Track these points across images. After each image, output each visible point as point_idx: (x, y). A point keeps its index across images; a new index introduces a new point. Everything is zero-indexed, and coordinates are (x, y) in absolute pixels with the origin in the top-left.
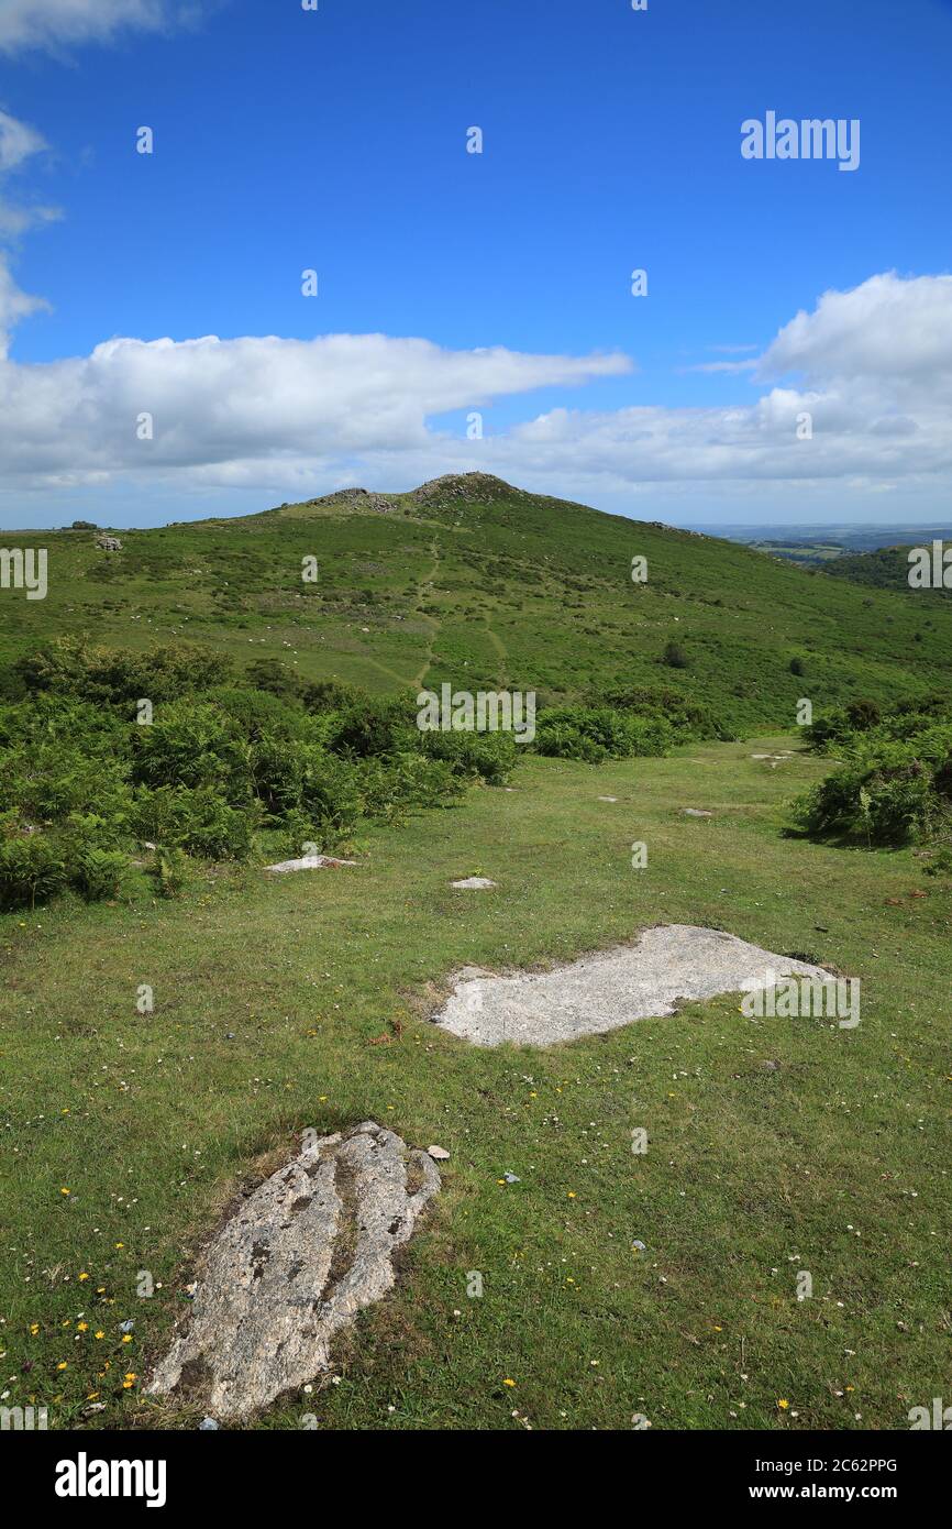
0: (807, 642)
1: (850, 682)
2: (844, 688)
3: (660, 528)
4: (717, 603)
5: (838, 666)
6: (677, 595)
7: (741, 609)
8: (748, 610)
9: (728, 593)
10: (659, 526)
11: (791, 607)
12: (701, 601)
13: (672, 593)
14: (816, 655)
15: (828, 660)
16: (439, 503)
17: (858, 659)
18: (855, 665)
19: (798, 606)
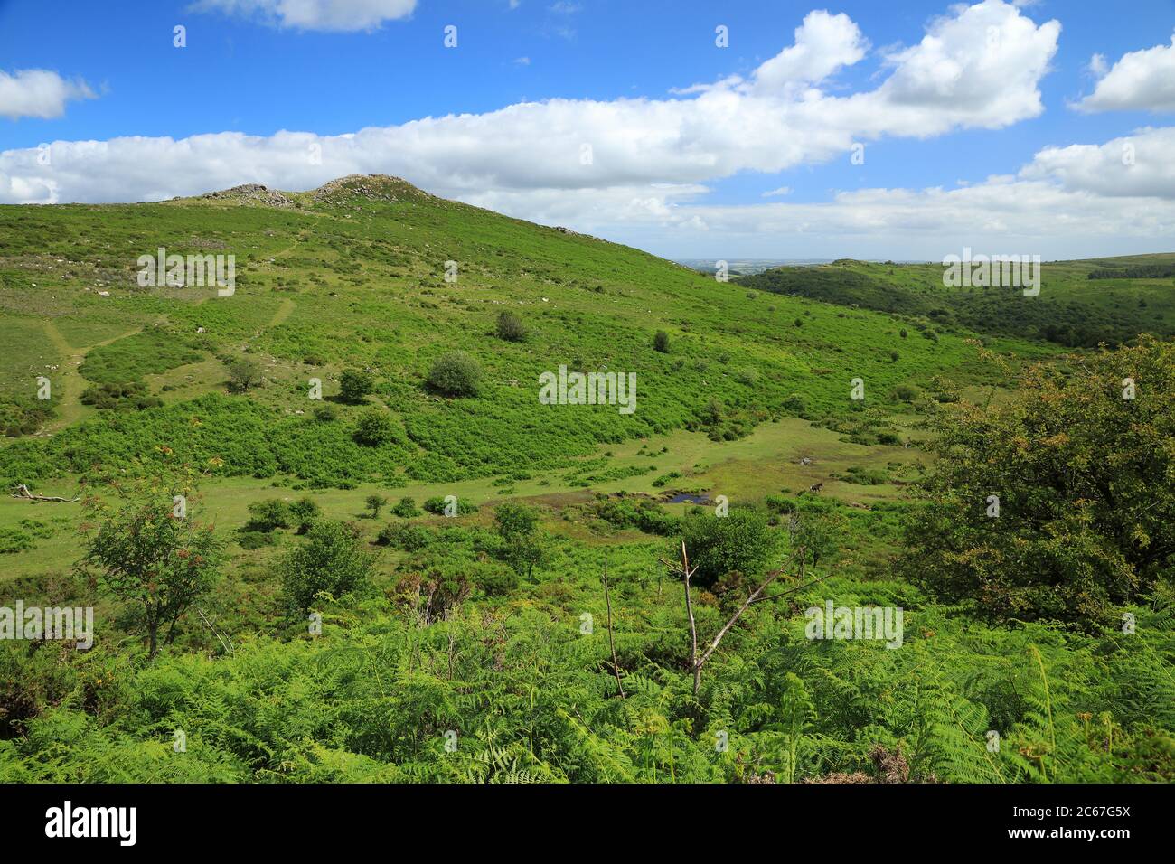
0: (683, 323)
1: (723, 361)
2: (714, 366)
3: (563, 232)
4: (598, 290)
5: (713, 345)
6: (558, 281)
7: (623, 296)
8: (629, 296)
9: (615, 283)
10: (563, 231)
11: (674, 296)
12: (582, 287)
13: (553, 280)
14: (690, 335)
15: (702, 338)
16: (340, 200)
17: (735, 339)
18: (732, 345)
19: (684, 296)
